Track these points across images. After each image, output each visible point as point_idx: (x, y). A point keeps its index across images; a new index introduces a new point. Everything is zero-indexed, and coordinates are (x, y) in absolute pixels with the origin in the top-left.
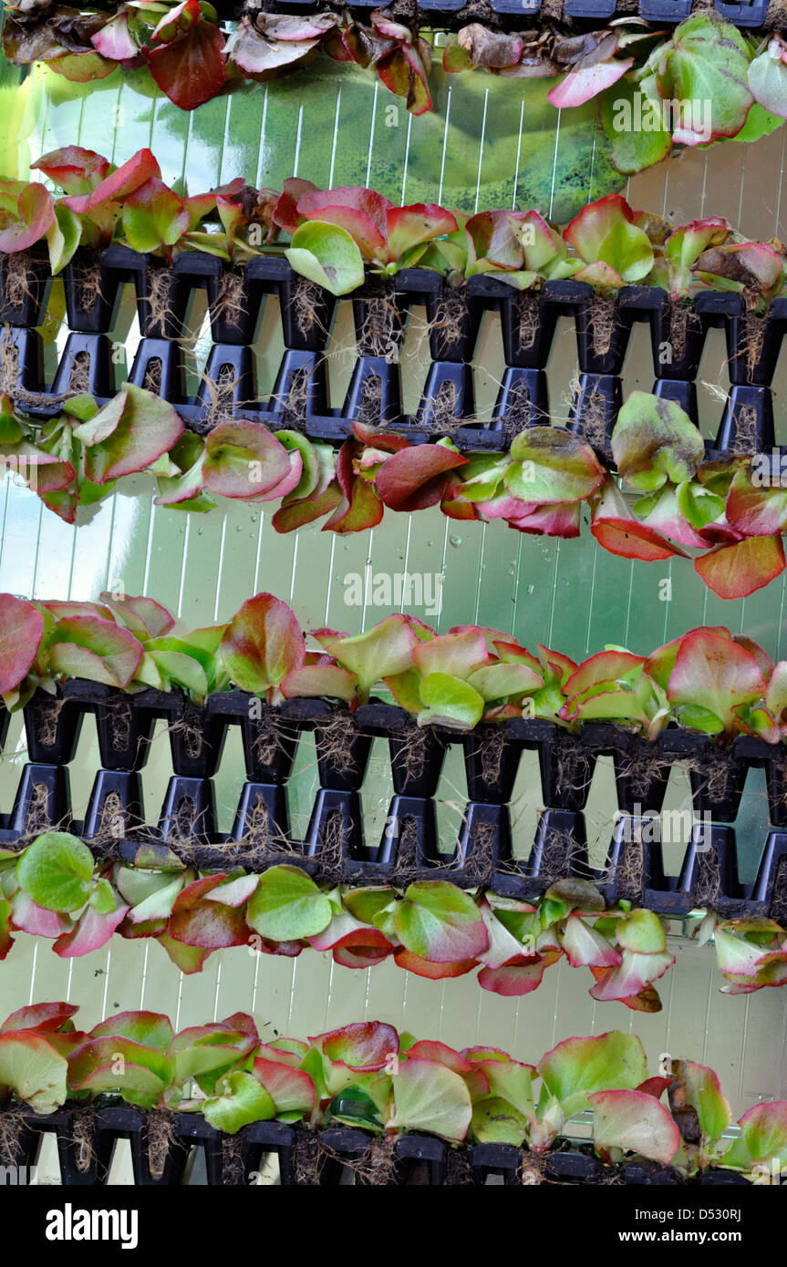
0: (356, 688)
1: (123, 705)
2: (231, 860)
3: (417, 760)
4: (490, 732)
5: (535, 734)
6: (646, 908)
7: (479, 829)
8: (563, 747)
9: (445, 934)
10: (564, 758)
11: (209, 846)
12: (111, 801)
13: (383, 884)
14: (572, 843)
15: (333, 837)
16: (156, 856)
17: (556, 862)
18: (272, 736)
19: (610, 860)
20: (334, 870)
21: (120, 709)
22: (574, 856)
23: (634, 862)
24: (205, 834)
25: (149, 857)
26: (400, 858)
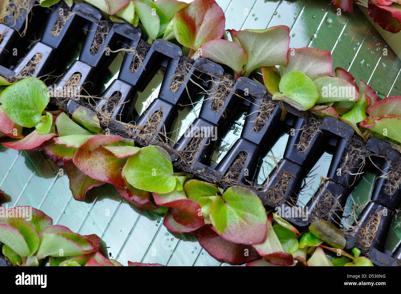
0: (244, 66)
1: (106, 28)
2: (129, 134)
3: (262, 121)
4: (313, 120)
5: (339, 131)
6: (369, 259)
7: (284, 175)
8: (353, 146)
9: (239, 225)
10: (351, 152)
11: (120, 122)
12: (75, 78)
13: (213, 183)
14: (337, 202)
15: (194, 145)
16: (86, 115)
17: (323, 211)
18: (183, 76)
19: (357, 223)
20: (187, 163)
21: (103, 29)
22: (336, 212)
23: (371, 229)
24: (120, 115)
25: (82, 114)
26: (229, 172)
